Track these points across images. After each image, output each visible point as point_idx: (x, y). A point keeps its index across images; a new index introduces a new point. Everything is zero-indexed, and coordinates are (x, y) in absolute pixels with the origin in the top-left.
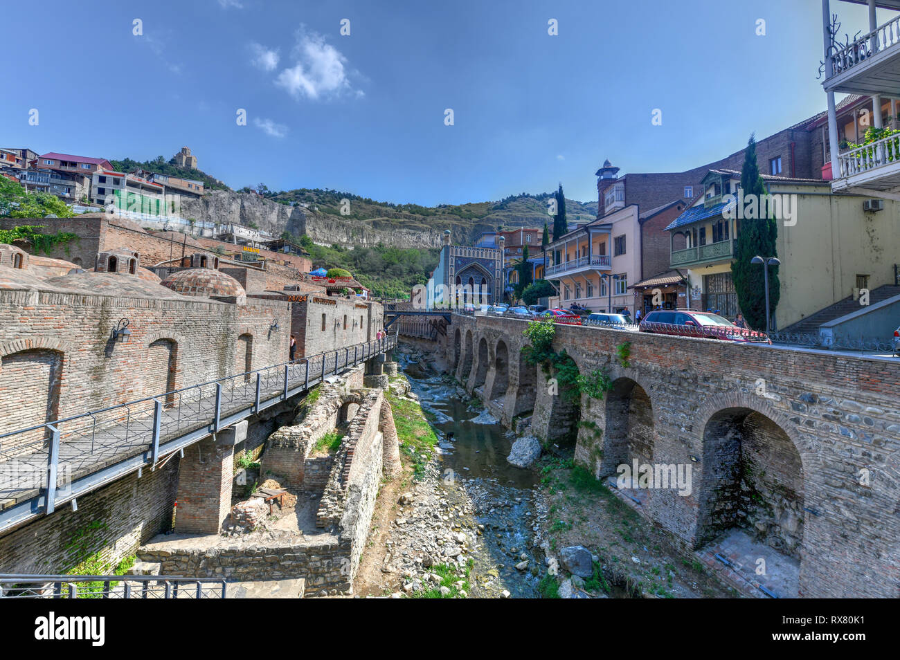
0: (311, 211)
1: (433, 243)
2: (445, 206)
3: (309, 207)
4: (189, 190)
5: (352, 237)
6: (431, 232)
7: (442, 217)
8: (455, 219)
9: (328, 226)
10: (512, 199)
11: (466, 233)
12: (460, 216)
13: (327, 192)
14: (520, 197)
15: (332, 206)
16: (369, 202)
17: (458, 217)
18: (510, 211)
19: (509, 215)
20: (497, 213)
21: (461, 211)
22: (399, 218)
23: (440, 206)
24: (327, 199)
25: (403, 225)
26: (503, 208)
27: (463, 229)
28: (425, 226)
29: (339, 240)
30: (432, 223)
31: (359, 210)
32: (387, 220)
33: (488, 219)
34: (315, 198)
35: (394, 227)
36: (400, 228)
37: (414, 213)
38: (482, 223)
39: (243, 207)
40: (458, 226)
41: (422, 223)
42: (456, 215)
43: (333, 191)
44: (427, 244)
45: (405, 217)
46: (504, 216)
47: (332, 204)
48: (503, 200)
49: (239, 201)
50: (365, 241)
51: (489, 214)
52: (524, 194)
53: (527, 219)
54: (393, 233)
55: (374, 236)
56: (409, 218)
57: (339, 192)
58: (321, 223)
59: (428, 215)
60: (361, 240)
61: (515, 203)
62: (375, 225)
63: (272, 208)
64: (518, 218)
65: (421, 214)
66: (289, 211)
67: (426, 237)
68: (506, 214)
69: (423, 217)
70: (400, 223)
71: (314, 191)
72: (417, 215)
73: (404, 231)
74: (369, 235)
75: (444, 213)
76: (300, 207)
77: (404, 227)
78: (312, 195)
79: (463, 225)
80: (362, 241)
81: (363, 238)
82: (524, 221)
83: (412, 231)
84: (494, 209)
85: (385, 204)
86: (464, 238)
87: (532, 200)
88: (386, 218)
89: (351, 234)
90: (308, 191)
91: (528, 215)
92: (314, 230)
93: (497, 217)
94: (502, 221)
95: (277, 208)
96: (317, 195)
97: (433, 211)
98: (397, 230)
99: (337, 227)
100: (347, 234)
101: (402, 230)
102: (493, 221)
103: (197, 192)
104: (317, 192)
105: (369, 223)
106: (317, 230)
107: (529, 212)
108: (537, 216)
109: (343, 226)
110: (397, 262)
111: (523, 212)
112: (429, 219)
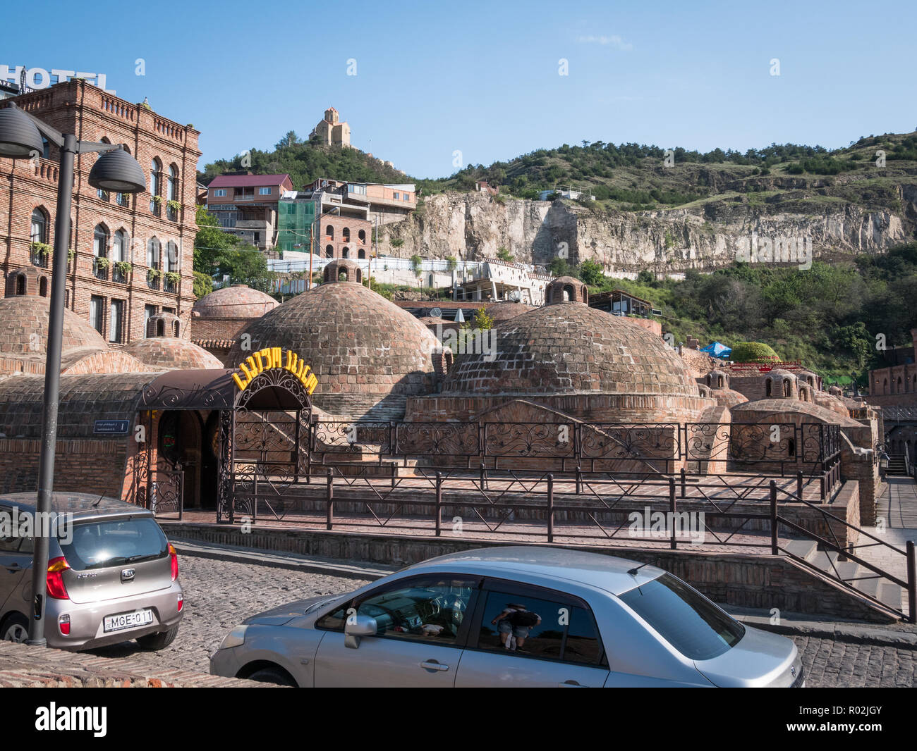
0: (584, 205)
1: (854, 240)
3: (581, 197)
4: (396, 203)
5: (666, 248)
6: (848, 213)
9: (617, 233)
15: (602, 180)
22: (765, 189)
23: (862, 142)
25: (776, 205)
28: (829, 198)
29: (640, 259)
30: (847, 191)
31: (658, 180)
32: (738, 199)
35: (756, 212)
36: (770, 213)
37: (797, 171)
39: (468, 217)
41: (823, 193)
44: (838, 242)
45: (780, 184)
47: (600, 175)
49: (462, 206)
50: (693, 255)
54: (754, 225)
55: (713, 239)
56: (787, 185)
57: (611, 145)
58: (604, 228)
59: (834, 172)
60: (684, 252)
62: (711, 212)
63: (514, 212)
65: (818, 172)
66: (543, 210)
67: (835, 227)
69: (823, 177)
70: (768, 200)
71: (560, 150)
72: (806, 176)
73: (780, 218)
74: (701, 237)
76: (561, 200)
77: (778, 209)
80: (688, 254)
81: (688, 246)
83: (800, 217)
85: (717, 156)
88: (734, 194)
89: (663, 241)
92: (593, 244)
95: (522, 210)
96: (567, 159)
97: (847, 157)
98: (762, 218)
99: (634, 230)
100: (656, 242)
101: (775, 218)
103: (406, 205)
104: (568, 152)
105: (695, 212)
106: (599, 243)
109: (646, 225)
110: (797, 302)
112: (838, 181)
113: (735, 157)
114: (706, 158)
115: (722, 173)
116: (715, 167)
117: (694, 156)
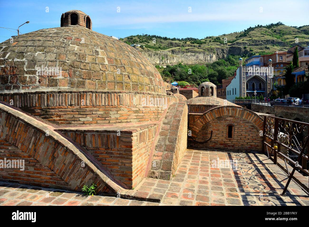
1: (205, 60)
2: (210, 37)
5: (162, 60)
6: (204, 53)
7: (210, 44)
8: (217, 45)
9: (150, 56)
10: (251, 29)
11: (224, 53)
12: (220, 42)
13: (143, 36)
14: (256, 27)
16: (166, 39)
17: (219, 43)
18: (250, 37)
19: (250, 40)
20: (242, 39)
21: (220, 39)
22: (185, 47)
23: (207, 37)
24: (144, 40)
25: (188, 51)
26: (246, 36)
27: (223, 50)
28: (200, 50)
30: (204, 48)
32: (179, 49)
33: (237, 43)
34: (138, 40)
35: (183, 52)
36: (186, 53)
37: (193, 43)
38: (234, 46)
40: (220, 49)
42: (218, 42)
43: (146, 35)
44: (202, 60)
45: (189, 46)
46: (247, 40)
48: (245, 30)
50: (168, 62)
51: (237, 40)
52: (258, 25)
53: (262, 41)
54: (183, 55)
55: (173, 58)
56: (191, 46)
59: (201, 44)
61: (253, 32)
62: (173, 52)
64: (256, 41)
65: (198, 43)
67: (201, 57)
68: (248, 39)
69: (199, 45)
70: (186, 50)
72: (195, 44)
73: (189, 54)
74: (171, 58)
75: (210, 41)
77: (189, 52)
78: (136, 38)
79: (222, 48)
80: (167, 62)
81: (167, 60)
82: (260, 42)
83: (193, 54)
84: (241, 36)
86: (223, 56)
87: (265, 29)
88: (178, 48)
89: (161, 58)
90: (134, 37)
91: (263, 39)
93: (243, 41)
94: (246, 43)
96: (139, 38)
97: (204, 41)
100: (159, 58)
101: (188, 54)
102: (241, 44)
104: (139, 36)
105: (169, 51)
107: (263, 36)
108: (268, 39)
109: (157, 54)
111: (259, 37)
112: (202, 46)
113: (179, 40)
114: (172, 40)
115: (176, 43)
116: (174, 42)
117: (169, 39)
